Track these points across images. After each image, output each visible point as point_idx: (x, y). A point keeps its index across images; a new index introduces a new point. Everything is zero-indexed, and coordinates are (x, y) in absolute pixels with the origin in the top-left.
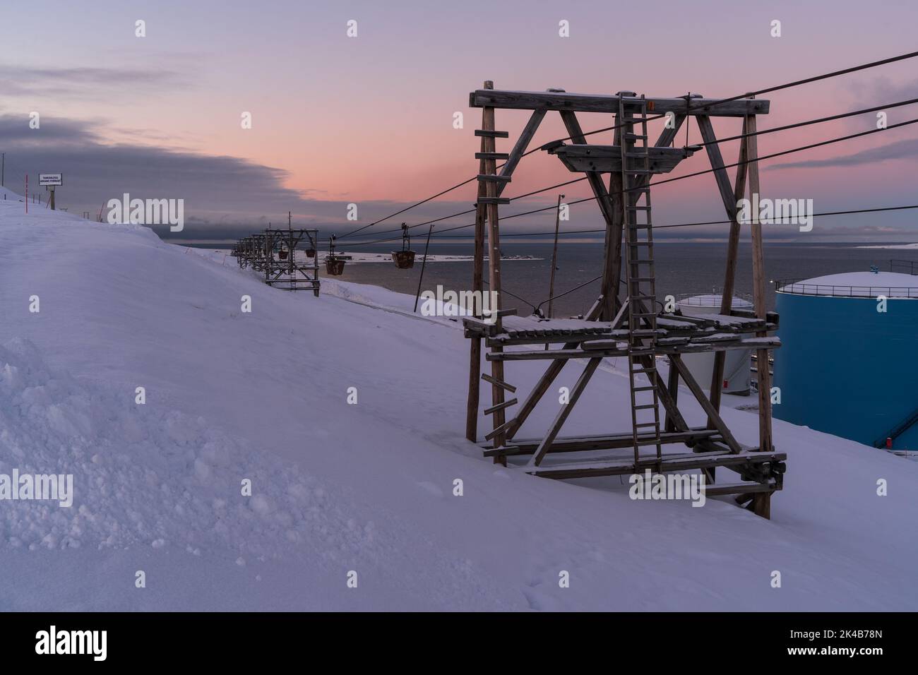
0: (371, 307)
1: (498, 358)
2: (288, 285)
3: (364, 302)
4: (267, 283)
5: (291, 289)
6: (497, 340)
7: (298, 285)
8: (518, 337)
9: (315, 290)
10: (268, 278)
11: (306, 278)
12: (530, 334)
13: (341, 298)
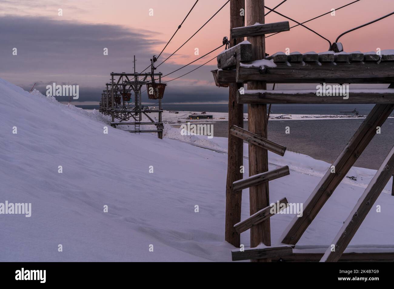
0: (216, 151)
1: (256, 99)
2: (132, 128)
3: (210, 147)
4: (112, 125)
5: (136, 132)
6: (253, 68)
7: (142, 127)
8: (289, 64)
9: (158, 132)
10: (113, 121)
11: (150, 121)
12: (309, 59)
13: (186, 143)
